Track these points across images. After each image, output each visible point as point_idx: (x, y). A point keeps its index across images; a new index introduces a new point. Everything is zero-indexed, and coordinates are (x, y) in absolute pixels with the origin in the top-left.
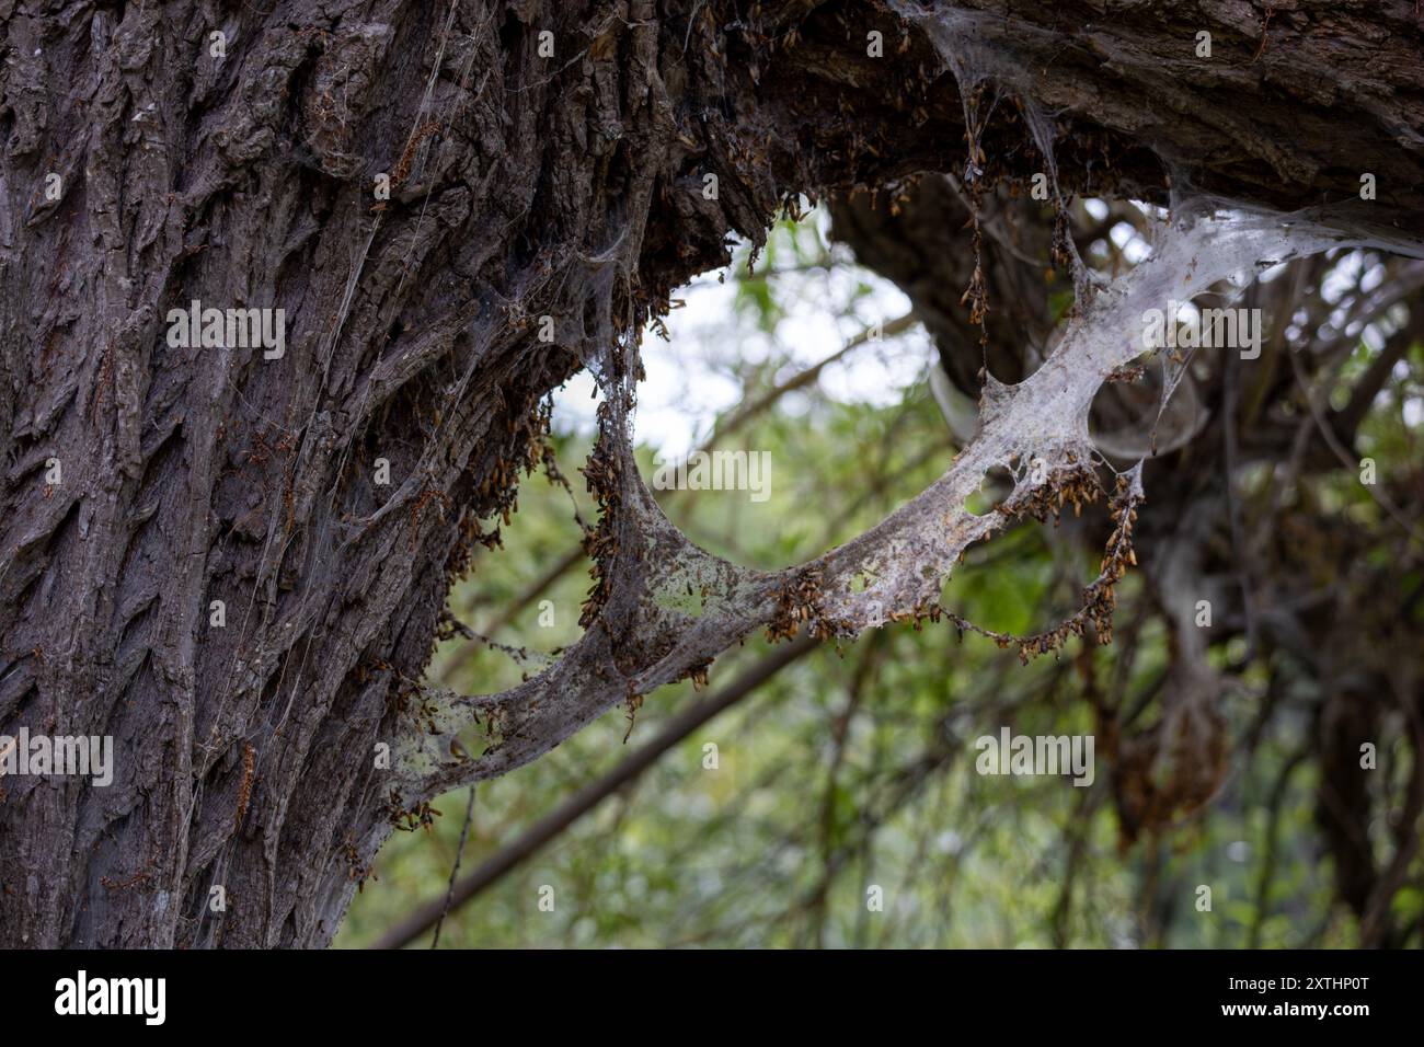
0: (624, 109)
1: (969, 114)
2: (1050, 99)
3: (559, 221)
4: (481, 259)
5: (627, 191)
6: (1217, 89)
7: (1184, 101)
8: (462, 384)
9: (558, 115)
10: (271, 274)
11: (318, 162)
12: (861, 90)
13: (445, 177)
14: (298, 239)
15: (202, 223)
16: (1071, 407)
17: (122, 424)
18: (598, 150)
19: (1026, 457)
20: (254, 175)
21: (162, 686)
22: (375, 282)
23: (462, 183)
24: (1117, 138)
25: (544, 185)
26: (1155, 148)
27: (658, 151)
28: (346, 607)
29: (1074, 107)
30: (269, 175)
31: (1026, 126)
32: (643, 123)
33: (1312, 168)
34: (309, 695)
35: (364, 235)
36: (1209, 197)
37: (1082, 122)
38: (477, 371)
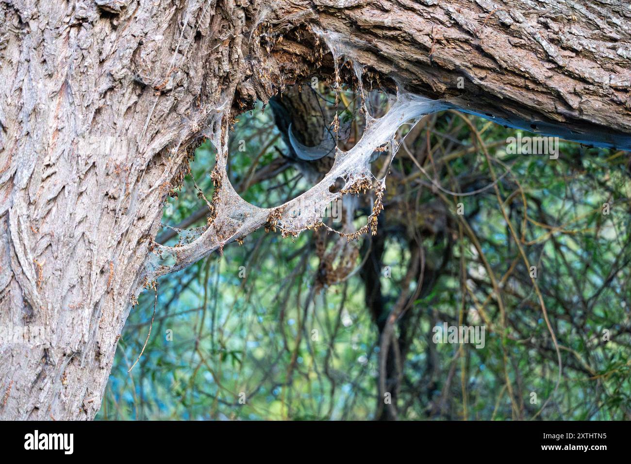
0: (230, 61)
1: (336, 66)
2: (362, 61)
3: (207, 96)
4: (184, 108)
5: (228, 87)
6: (416, 62)
7: (405, 64)
8: (177, 148)
9: (210, 63)
10: (123, 113)
11: (141, 79)
12: (300, 55)
13: (178, 84)
14: (131, 102)
15: (104, 98)
16: (363, 159)
17: (80, 161)
18: (221, 75)
19: (349, 175)
20: (121, 83)
21: (87, 244)
22: (155, 117)
23: (182, 86)
24: (381, 74)
25: (204, 86)
26: (393, 78)
27: (239, 75)
28: (139, 219)
29: (369, 64)
30: (126, 83)
31: (353, 69)
32: (235, 66)
33: (444, 87)
34: (128, 247)
35: (153, 102)
36: (410, 94)
37: (371, 69)
38: (181, 144)
